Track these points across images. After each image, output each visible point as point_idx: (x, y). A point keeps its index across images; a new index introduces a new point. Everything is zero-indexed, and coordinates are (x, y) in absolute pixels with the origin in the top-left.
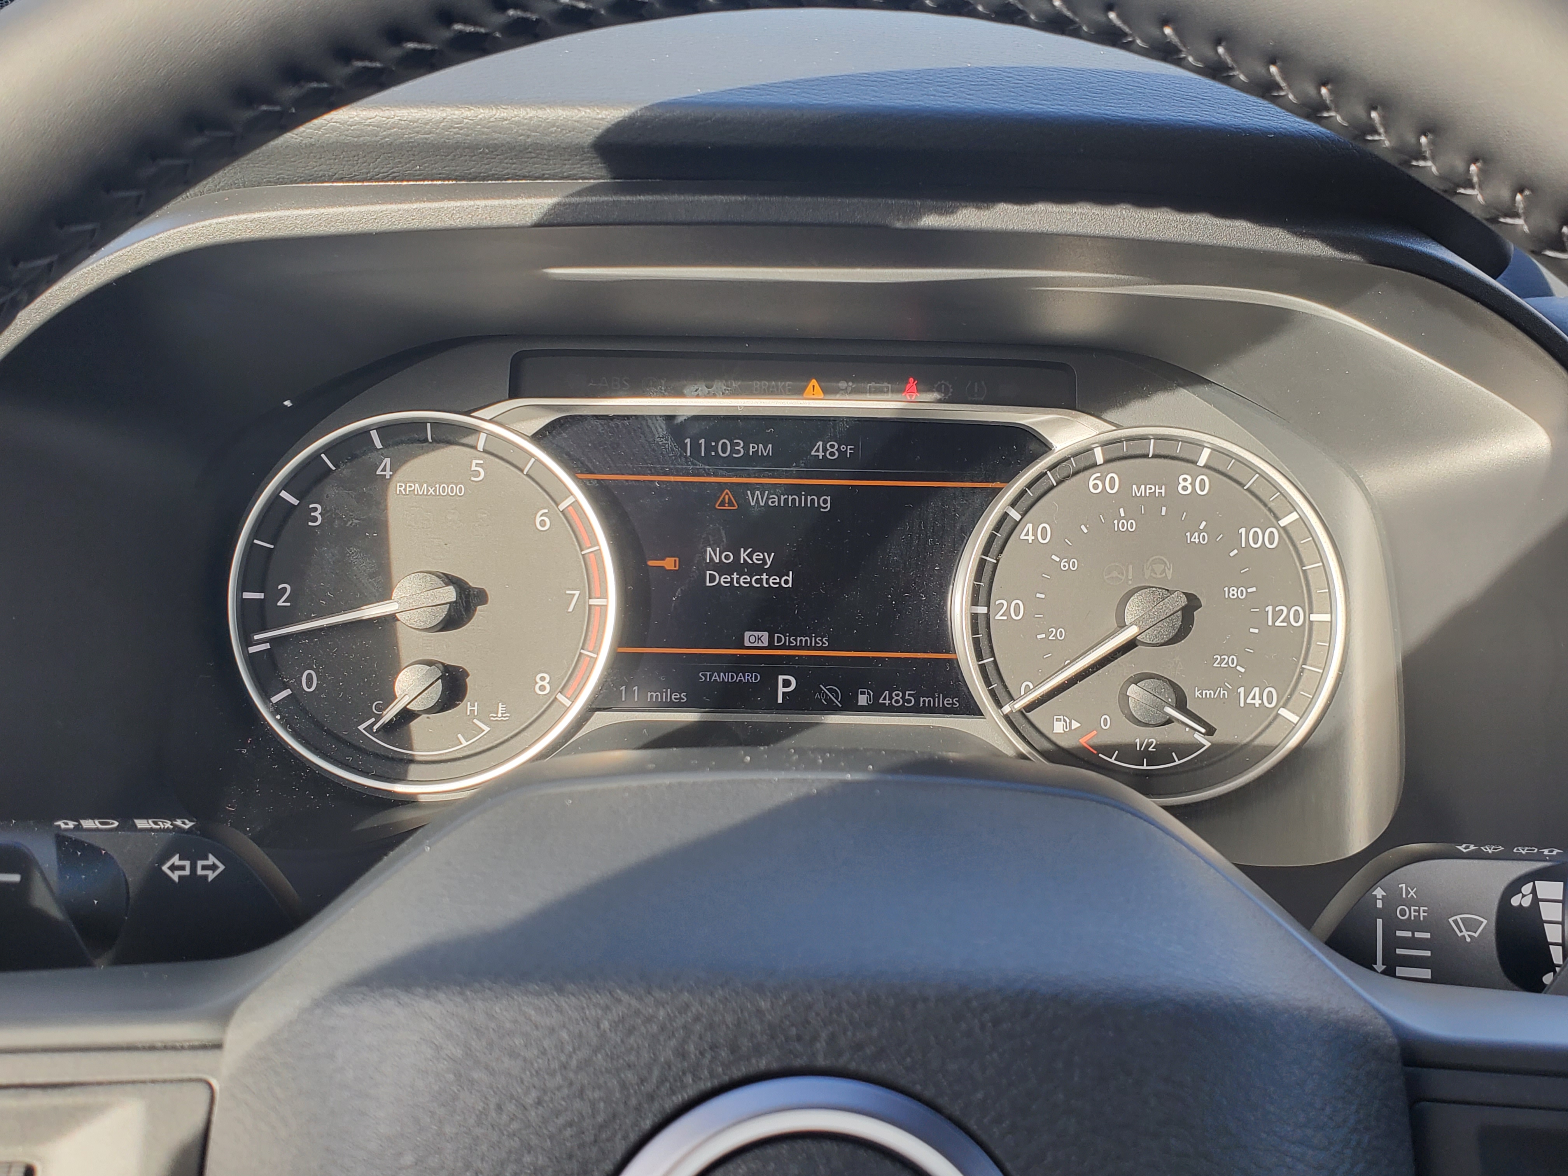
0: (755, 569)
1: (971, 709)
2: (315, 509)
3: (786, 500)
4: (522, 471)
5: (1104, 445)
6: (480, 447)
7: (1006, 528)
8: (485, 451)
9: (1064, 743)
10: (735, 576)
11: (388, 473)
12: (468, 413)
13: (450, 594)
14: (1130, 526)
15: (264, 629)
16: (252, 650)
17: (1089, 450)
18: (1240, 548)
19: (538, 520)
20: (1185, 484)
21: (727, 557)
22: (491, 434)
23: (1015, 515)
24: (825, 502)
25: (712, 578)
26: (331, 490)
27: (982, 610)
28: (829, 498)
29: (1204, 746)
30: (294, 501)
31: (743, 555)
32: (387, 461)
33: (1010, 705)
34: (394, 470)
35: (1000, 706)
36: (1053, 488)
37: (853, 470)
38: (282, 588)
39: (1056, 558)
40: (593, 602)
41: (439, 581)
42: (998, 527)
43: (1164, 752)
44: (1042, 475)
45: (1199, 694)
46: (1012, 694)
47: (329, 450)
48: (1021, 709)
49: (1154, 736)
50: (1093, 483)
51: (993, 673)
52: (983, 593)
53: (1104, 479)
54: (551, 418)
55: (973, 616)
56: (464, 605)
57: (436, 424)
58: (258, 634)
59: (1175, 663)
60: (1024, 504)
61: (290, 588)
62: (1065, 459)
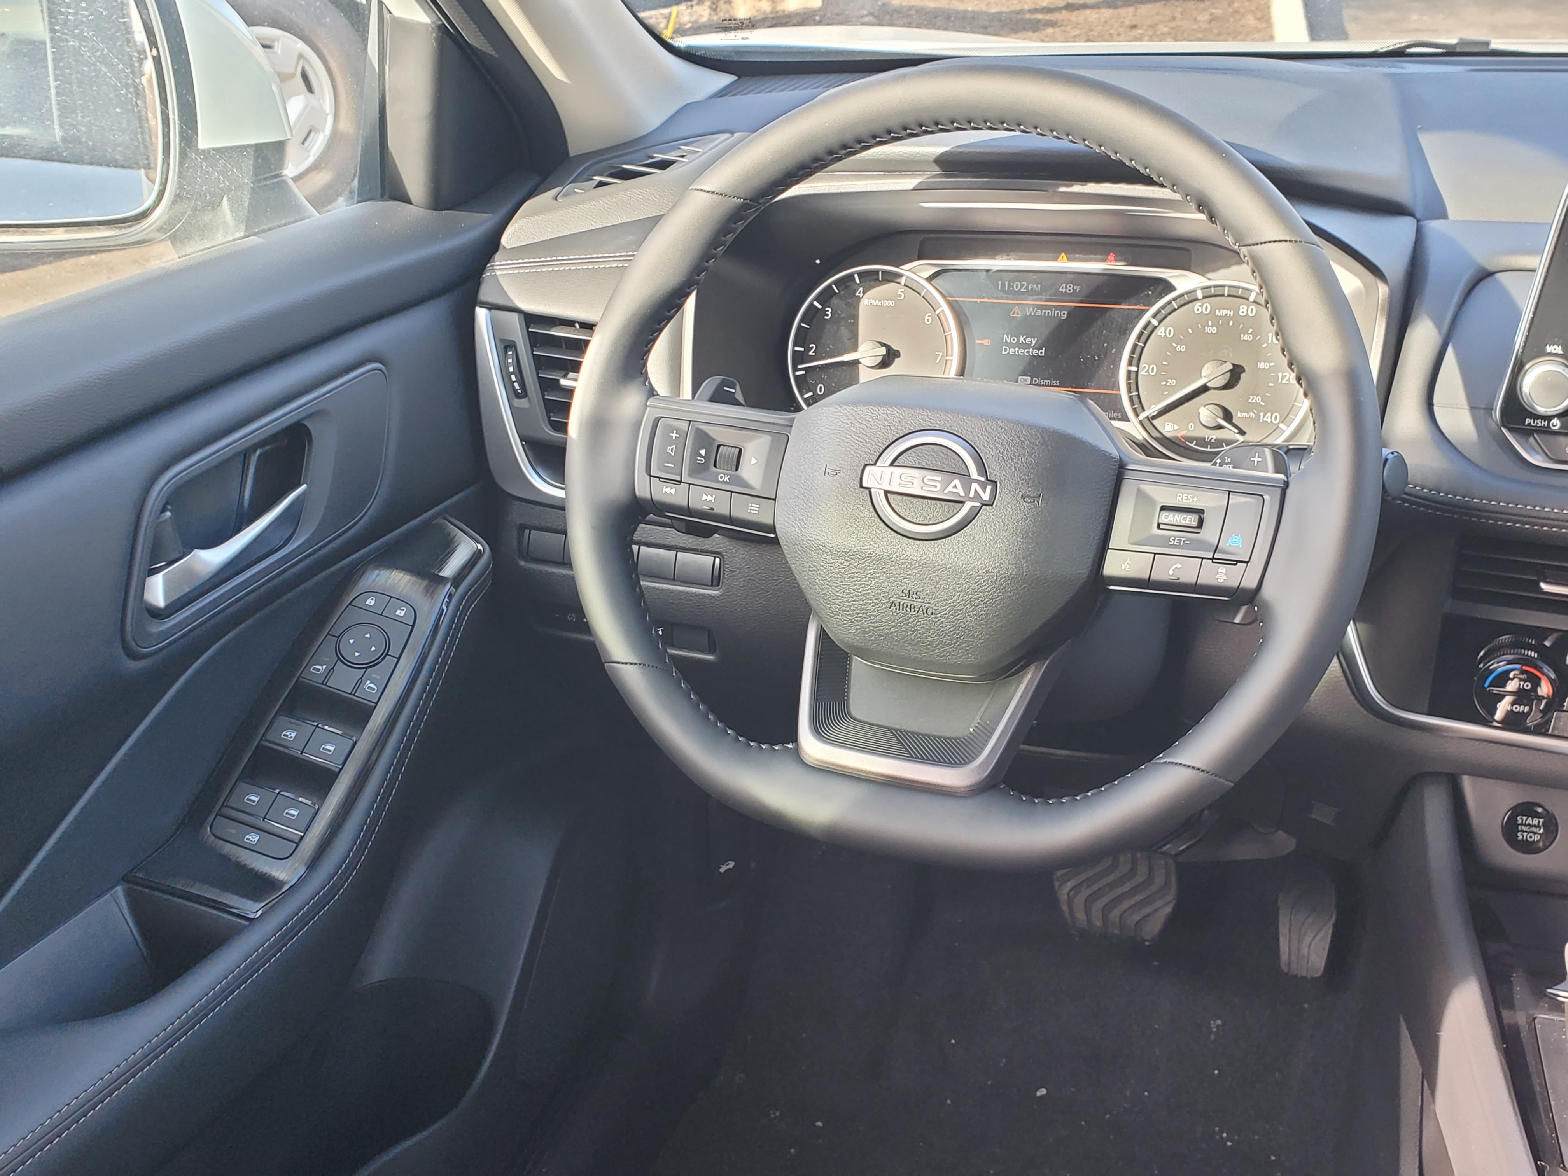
0: (1028, 346)
1: (1125, 418)
2: (828, 311)
3: (1045, 313)
4: (920, 294)
5: (1203, 288)
6: (903, 283)
7: (1150, 328)
8: (905, 285)
9: (1168, 435)
10: (1017, 349)
11: (861, 295)
12: (898, 267)
13: (883, 351)
14: (1213, 330)
15: (803, 363)
16: (798, 373)
17: (1194, 291)
18: (1267, 343)
19: (926, 318)
20: (1243, 310)
21: (1014, 340)
22: (907, 277)
23: (1155, 322)
24: (1064, 314)
25: (1006, 350)
26: (835, 301)
27: (1134, 369)
28: (1066, 312)
29: (1238, 441)
30: (819, 306)
31: (1022, 339)
32: (861, 289)
33: (1142, 416)
34: (864, 293)
35: (1137, 415)
36: (1175, 310)
37: (1079, 299)
38: (811, 346)
39: (1175, 345)
40: (948, 358)
41: (879, 345)
42: (1145, 328)
43: (1219, 443)
44: (1169, 303)
45: (1239, 415)
46: (1144, 410)
47: (836, 283)
48: (1147, 417)
49: (1214, 435)
50: (1196, 308)
51: (1136, 399)
52: (1135, 361)
53: (1201, 306)
54: (936, 269)
55: (1129, 372)
56: (889, 357)
57: (884, 272)
58: (800, 367)
59: (1228, 398)
60: (1160, 317)
61: (814, 346)
62: (1182, 295)
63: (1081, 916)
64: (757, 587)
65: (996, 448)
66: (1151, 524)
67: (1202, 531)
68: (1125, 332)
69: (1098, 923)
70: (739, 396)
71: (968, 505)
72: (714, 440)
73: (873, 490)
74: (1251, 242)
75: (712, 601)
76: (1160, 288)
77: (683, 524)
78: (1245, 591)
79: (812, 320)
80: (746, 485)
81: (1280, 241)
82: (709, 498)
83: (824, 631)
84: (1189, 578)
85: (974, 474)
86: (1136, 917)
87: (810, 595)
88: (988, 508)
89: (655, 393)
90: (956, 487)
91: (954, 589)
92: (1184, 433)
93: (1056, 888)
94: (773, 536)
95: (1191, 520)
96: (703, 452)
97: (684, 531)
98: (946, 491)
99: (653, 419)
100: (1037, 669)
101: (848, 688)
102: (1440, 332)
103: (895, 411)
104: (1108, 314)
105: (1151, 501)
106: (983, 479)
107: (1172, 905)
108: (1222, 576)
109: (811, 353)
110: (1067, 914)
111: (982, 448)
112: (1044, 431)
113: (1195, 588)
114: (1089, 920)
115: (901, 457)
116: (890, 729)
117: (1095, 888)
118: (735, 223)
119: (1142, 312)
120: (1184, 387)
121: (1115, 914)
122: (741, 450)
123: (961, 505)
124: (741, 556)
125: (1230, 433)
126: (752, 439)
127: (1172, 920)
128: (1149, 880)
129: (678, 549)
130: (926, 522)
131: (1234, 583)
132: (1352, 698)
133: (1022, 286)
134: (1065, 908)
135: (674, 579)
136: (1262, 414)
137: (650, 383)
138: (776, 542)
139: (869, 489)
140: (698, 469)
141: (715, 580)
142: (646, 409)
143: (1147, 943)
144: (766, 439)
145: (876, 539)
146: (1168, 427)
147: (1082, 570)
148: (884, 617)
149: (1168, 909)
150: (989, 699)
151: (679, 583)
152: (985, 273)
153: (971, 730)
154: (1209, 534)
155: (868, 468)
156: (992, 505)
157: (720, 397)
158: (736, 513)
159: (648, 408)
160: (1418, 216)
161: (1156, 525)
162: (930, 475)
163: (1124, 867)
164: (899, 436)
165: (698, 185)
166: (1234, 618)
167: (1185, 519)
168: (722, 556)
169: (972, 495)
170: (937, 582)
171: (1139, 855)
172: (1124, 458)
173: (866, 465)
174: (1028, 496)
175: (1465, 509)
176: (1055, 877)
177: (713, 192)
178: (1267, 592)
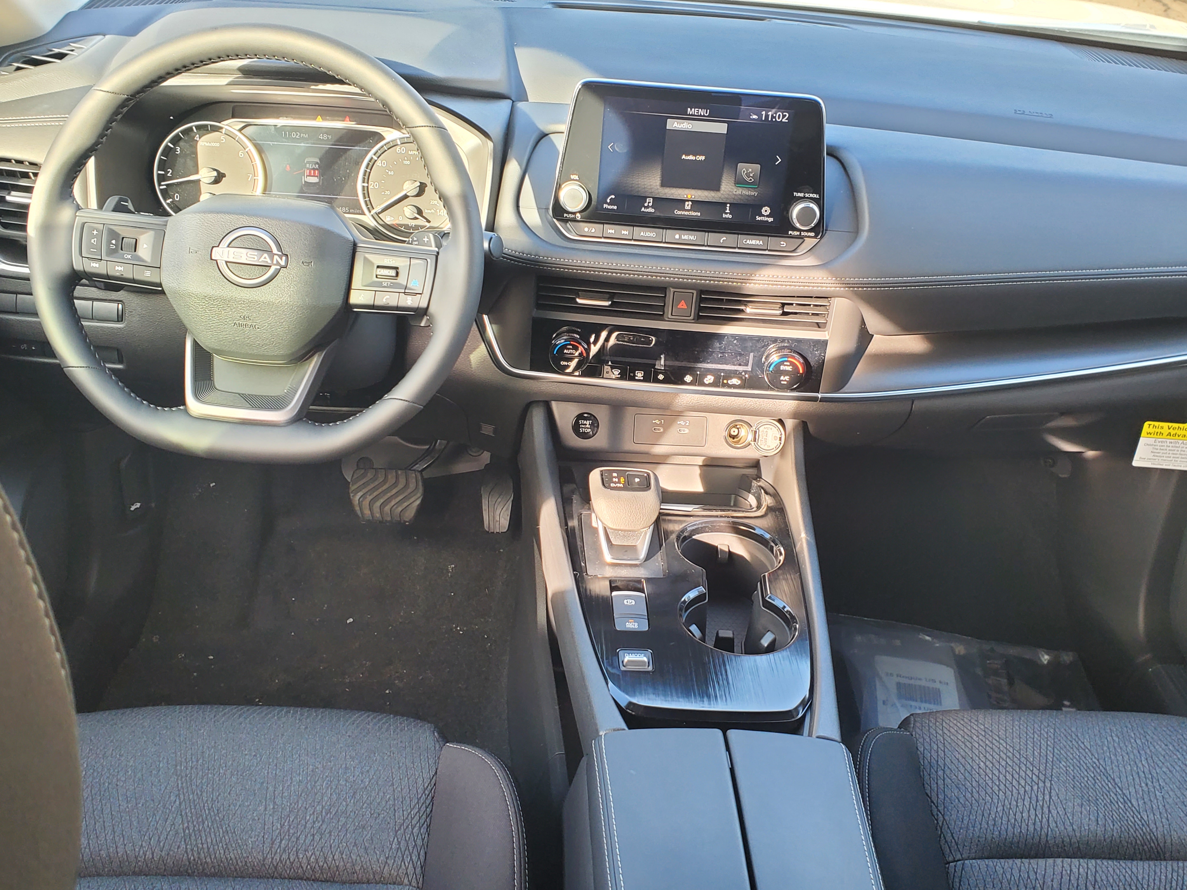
1: (363, 213)
2: (177, 149)
3: (313, 150)
4: (235, 139)
5: (400, 139)
6: (224, 132)
7: (372, 162)
8: (225, 134)
9: (388, 223)
11: (198, 139)
12: (220, 123)
13: (215, 174)
14: (408, 162)
15: (164, 181)
16: (161, 187)
17: (396, 140)
19: (240, 154)
22: (226, 129)
23: (375, 157)
24: (324, 152)
26: (182, 143)
27: (366, 184)
29: (426, 226)
30: (172, 146)
32: (198, 136)
33: (373, 212)
34: (200, 138)
35: (370, 212)
36: (386, 151)
37: (331, 143)
38: (169, 170)
39: (387, 171)
40: (255, 178)
41: (212, 170)
42: (370, 161)
43: (417, 227)
44: (382, 147)
45: (426, 211)
46: (373, 209)
47: (182, 132)
48: (376, 213)
49: (414, 223)
50: (397, 150)
51: (368, 203)
52: (366, 180)
53: (400, 149)
54: (243, 124)
55: (364, 187)
56: (219, 178)
57: (211, 126)
58: (162, 183)
59: (418, 202)
60: (378, 155)
61: (171, 171)
62: (389, 143)
63: (367, 512)
64: (148, 321)
65: (286, 236)
66: (372, 275)
67: (399, 278)
68: (358, 163)
69: (378, 515)
70: (131, 207)
71: (273, 268)
72: (119, 234)
73: (218, 261)
74: (410, 126)
75: (119, 330)
76: (376, 138)
77: (102, 284)
78: (421, 309)
79: (168, 154)
80: (143, 261)
81: (425, 126)
82: (120, 268)
83: (196, 342)
84: (393, 303)
85: (275, 250)
86: (400, 509)
87: (186, 322)
88: (284, 269)
89: (80, 208)
90: (265, 258)
91: (269, 314)
92: (397, 222)
93: (352, 497)
94: (160, 289)
95: (393, 273)
96: (114, 242)
97: (103, 288)
98: (260, 260)
99: (81, 223)
100: (319, 356)
101: (213, 373)
102: (521, 168)
103: (227, 217)
104: (348, 153)
105: (372, 263)
106: (280, 253)
107: (420, 499)
108: (409, 302)
109: (169, 175)
110: (359, 513)
111: (278, 236)
112: (311, 226)
113: (397, 308)
114: (372, 513)
115: (233, 242)
116: (239, 394)
117: (375, 494)
118: (122, 109)
119: (367, 152)
120: (395, 195)
121: (387, 508)
122: (136, 240)
123: (269, 268)
124: (136, 302)
125: (421, 222)
126: (143, 233)
127: (421, 509)
128: (406, 486)
129: (93, 300)
130: (250, 278)
131: (415, 305)
132: (493, 365)
133: (297, 135)
134: (357, 508)
135: (93, 319)
136: (438, 211)
137: (76, 201)
138: (163, 292)
139: (216, 260)
140: (111, 252)
141: (120, 318)
142: (76, 218)
143: (407, 523)
144: (151, 233)
145: (222, 288)
146: (388, 218)
147: (338, 301)
148: (230, 331)
149: (418, 502)
150: (294, 374)
151: (96, 321)
152: (273, 127)
153: (285, 391)
154: (402, 280)
155: (214, 249)
156: (286, 267)
157: (119, 208)
158: (137, 277)
159: (77, 217)
160: (513, 99)
161: (375, 276)
162: (250, 252)
163: (391, 480)
164: (230, 230)
165: (99, 87)
166: (420, 324)
167: (389, 272)
168: (123, 302)
169: (275, 262)
170: (259, 311)
171: (399, 472)
172: (357, 241)
173: (213, 247)
174: (306, 262)
175: (536, 262)
176: (350, 491)
177: (108, 92)
178: (432, 309)
